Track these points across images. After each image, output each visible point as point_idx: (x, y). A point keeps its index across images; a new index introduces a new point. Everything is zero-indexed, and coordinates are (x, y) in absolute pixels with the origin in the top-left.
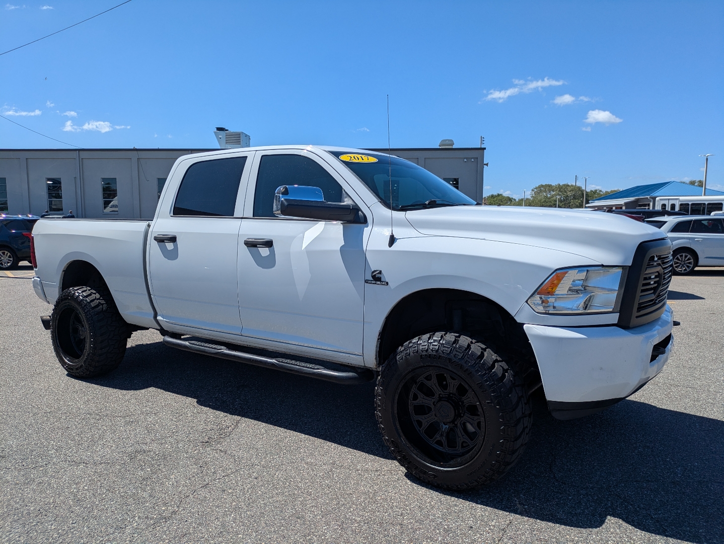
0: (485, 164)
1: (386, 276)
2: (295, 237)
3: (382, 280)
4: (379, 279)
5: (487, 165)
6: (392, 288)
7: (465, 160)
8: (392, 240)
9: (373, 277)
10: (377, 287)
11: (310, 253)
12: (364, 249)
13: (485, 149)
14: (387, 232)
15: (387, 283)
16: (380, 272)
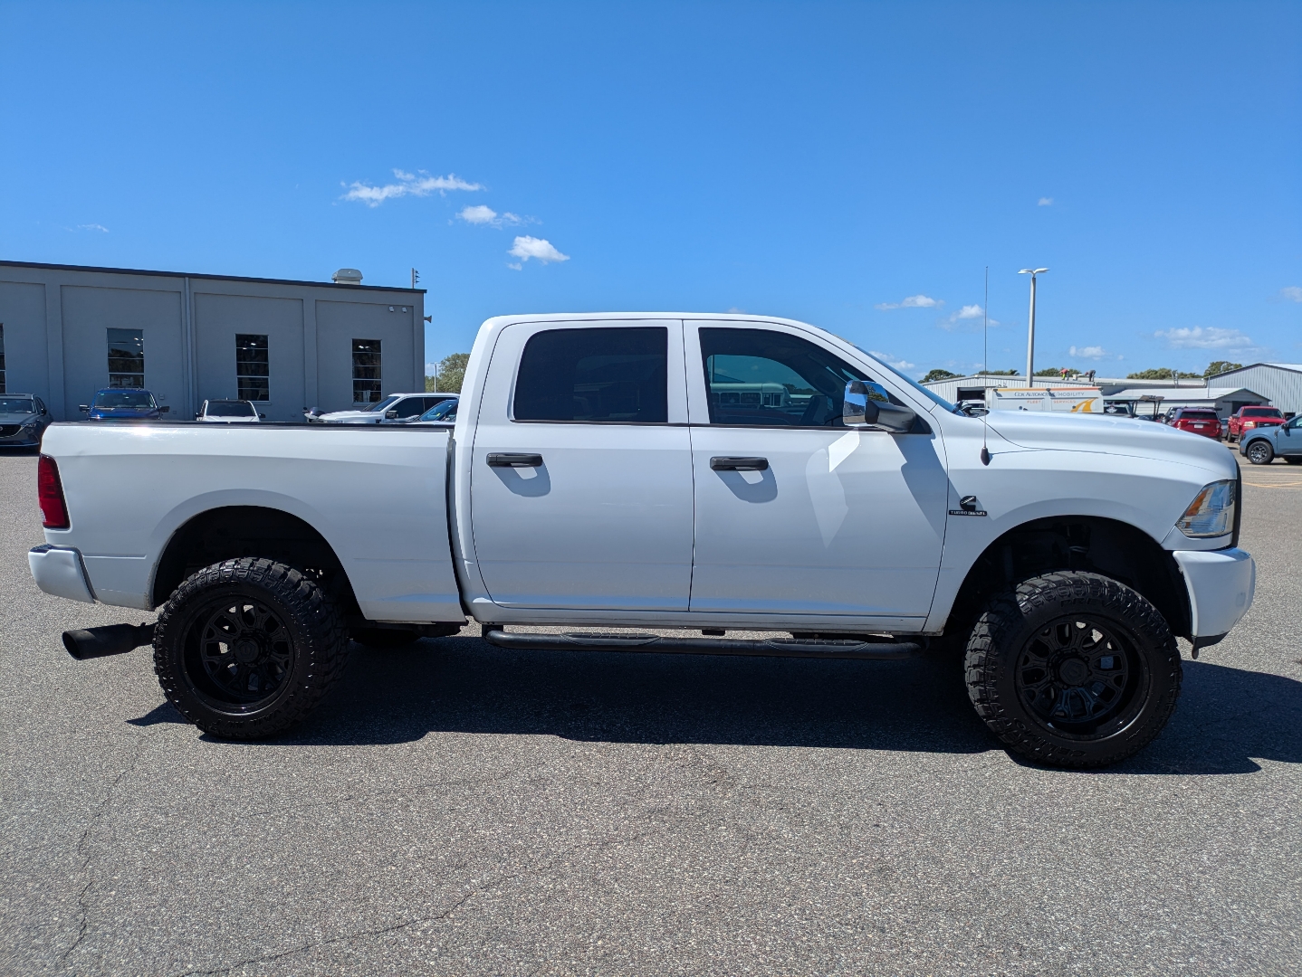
0: (426, 319)
1: (983, 504)
2: (812, 454)
3: (977, 509)
4: (972, 508)
5: (429, 319)
6: (993, 518)
7: (392, 309)
8: (986, 457)
9: (962, 506)
10: (970, 520)
11: (843, 475)
12: (945, 467)
13: (425, 291)
14: (977, 446)
15: (986, 513)
16: (975, 500)
